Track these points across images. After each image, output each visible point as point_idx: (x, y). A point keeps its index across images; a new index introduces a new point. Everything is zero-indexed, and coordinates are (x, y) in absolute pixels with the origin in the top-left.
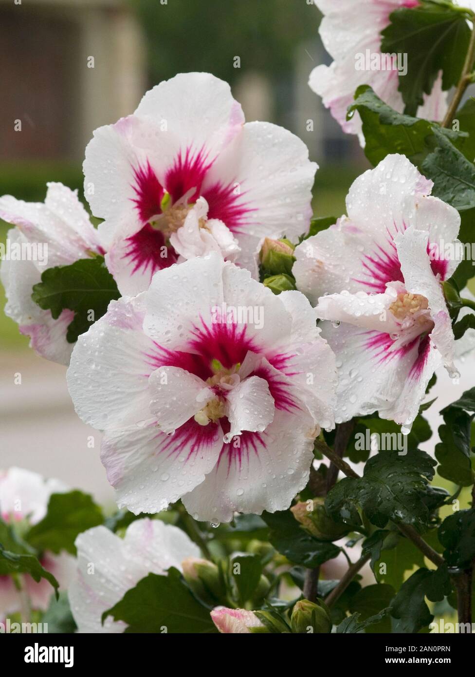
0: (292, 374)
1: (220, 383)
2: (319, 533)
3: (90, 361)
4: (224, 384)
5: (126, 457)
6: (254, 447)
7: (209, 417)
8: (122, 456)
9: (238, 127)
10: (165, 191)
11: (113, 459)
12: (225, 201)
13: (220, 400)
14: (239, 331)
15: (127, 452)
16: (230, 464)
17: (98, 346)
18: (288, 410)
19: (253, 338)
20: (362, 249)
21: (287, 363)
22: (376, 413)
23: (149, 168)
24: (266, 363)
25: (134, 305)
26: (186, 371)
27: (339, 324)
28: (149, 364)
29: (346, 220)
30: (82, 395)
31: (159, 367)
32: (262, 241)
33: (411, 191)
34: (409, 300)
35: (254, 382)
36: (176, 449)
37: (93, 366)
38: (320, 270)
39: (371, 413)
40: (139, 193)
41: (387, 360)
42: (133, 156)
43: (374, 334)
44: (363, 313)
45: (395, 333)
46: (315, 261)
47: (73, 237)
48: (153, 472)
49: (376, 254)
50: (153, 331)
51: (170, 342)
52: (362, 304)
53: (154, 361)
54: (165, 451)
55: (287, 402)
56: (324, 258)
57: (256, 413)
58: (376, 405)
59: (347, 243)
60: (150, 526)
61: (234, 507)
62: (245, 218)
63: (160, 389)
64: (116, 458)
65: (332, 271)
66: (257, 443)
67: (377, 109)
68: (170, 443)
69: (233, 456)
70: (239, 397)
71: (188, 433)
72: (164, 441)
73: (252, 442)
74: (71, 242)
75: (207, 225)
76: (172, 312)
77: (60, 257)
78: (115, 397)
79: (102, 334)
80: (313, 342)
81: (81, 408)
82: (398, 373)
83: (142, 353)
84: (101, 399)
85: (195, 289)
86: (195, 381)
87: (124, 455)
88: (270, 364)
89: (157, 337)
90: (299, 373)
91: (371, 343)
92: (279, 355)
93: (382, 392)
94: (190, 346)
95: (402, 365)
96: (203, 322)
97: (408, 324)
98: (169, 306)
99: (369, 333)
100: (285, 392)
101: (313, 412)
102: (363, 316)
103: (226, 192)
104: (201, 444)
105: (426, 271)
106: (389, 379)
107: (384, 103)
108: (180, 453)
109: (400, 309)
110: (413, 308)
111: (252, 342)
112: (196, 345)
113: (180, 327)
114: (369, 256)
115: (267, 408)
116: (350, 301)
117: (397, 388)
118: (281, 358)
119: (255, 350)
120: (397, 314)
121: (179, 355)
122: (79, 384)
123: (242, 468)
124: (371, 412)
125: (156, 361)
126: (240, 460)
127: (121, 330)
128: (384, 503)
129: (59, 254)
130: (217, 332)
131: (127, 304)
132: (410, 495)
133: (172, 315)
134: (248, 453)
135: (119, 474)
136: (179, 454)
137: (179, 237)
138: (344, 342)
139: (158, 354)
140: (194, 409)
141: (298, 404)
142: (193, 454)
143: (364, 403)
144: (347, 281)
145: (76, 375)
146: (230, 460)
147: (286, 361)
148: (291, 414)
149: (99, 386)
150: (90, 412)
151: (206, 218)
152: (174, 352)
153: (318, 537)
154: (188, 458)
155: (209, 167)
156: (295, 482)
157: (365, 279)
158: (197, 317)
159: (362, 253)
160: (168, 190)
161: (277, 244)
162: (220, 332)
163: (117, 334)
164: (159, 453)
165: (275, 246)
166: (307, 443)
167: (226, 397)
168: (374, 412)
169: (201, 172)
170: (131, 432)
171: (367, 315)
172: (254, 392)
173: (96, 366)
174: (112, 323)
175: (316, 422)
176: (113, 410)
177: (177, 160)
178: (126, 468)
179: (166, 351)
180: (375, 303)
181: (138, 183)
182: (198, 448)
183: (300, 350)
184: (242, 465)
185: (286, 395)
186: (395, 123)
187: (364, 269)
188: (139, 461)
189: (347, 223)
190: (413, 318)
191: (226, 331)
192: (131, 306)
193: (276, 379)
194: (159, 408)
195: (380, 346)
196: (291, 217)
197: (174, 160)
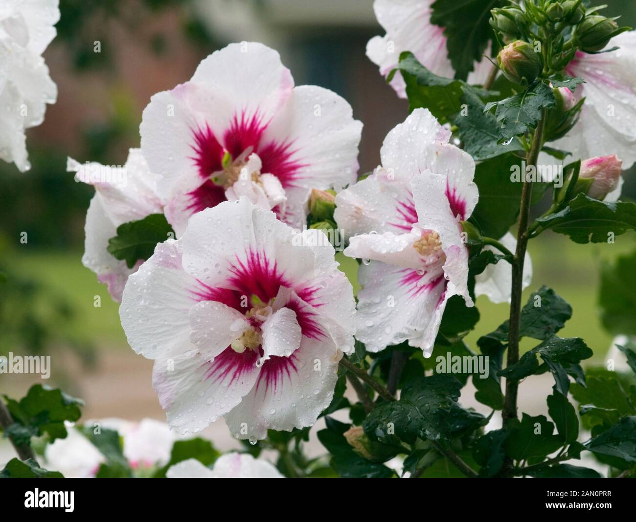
0: (318, 305)
1: (256, 315)
2: (370, 456)
3: (139, 298)
4: (260, 316)
5: (176, 384)
6: (288, 372)
7: (245, 345)
8: (172, 383)
9: (288, 90)
10: (225, 150)
11: (165, 385)
12: (280, 158)
13: (255, 330)
14: (271, 267)
15: (177, 379)
16: (267, 388)
17: (146, 284)
18: (316, 337)
19: (283, 274)
20: (396, 196)
21: (314, 296)
22: (407, 341)
23: (209, 130)
24: (295, 296)
25: (177, 247)
26: (225, 305)
27: (369, 261)
28: (193, 299)
29: (381, 170)
30: (134, 327)
31: (200, 301)
32: (310, 192)
33: (432, 140)
34: (433, 239)
35: (283, 313)
36: (220, 376)
37: (142, 302)
38: (358, 216)
39: (402, 342)
40: (198, 152)
41: (418, 295)
42: (192, 119)
43: (408, 272)
44: (388, 251)
45: (420, 269)
46: (353, 207)
47: (150, 197)
48: (200, 397)
49: (408, 200)
50: (193, 269)
51: (210, 279)
52: (388, 243)
53: (197, 297)
54: (211, 378)
55: (315, 331)
56: (362, 205)
57: (284, 340)
58: (407, 335)
59: (383, 191)
60: (238, 459)
61: (268, 425)
62: (299, 173)
63: (198, 320)
64: (167, 385)
65: (369, 216)
66: (290, 368)
67: (415, 73)
68: (215, 370)
69: (270, 380)
70: (270, 326)
71: (231, 362)
72: (210, 369)
73: (286, 368)
74: (148, 200)
75: (260, 179)
76: (209, 251)
77: (135, 213)
78: (164, 329)
79: (149, 273)
80: (333, 275)
81: (133, 340)
82: (426, 306)
83: (186, 289)
84: (150, 331)
85: (230, 230)
86: (232, 313)
87: (174, 382)
88: (298, 297)
89: (197, 275)
90: (324, 304)
91: (405, 280)
92: (306, 289)
93: (413, 323)
94: (229, 282)
95: (430, 299)
96: (239, 261)
97: (431, 261)
98: (206, 246)
99: (404, 271)
100: (313, 322)
101: (335, 338)
102: (388, 253)
103: (281, 150)
104: (242, 371)
105: (441, 210)
106: (418, 312)
107: (423, 67)
108: (224, 379)
109: (424, 247)
110: (437, 246)
111: (282, 278)
112: (235, 282)
113: (217, 265)
114: (402, 202)
115: (294, 335)
116: (377, 240)
117: (426, 319)
118: (309, 291)
119: (286, 285)
120: (422, 252)
121: (221, 292)
122: (131, 318)
123: (276, 391)
124: (402, 340)
125: (200, 297)
126: (276, 384)
127: (166, 269)
128: (413, 422)
129: (134, 210)
130: (252, 269)
131: (172, 246)
132: (434, 414)
133: (209, 254)
134: (282, 377)
135: (170, 399)
136: (222, 380)
137: (235, 190)
138: (382, 280)
139: (201, 290)
140: (231, 338)
141: (324, 332)
142: (235, 380)
143: (397, 333)
144: (383, 225)
145: (127, 311)
146: (267, 385)
147: (313, 293)
148: (319, 341)
149: (148, 320)
150: (141, 343)
151: (259, 173)
152: (216, 289)
153: (369, 459)
154: (230, 384)
155: (265, 128)
156: (320, 401)
157: (399, 222)
158: (232, 256)
159: (396, 199)
160: (228, 149)
161: (322, 194)
162: (255, 269)
163: (162, 273)
164: (206, 380)
165: (320, 196)
166: (330, 366)
167: (261, 328)
168: (404, 341)
169: (257, 132)
170: (180, 361)
171: (392, 252)
172: (283, 322)
173: (145, 302)
174: (158, 264)
175: (337, 347)
176: (161, 342)
177: (233, 121)
178: (176, 394)
179: (208, 288)
180: (399, 242)
181: (197, 143)
182: (240, 374)
183: (323, 283)
184: (277, 388)
185: (313, 324)
186: (431, 84)
187: (398, 214)
188: (187, 388)
189: (382, 172)
190: (437, 256)
191: (260, 268)
192: (175, 248)
193: (305, 310)
194: (199, 337)
195: (413, 282)
196: (340, 171)
197: (231, 121)
